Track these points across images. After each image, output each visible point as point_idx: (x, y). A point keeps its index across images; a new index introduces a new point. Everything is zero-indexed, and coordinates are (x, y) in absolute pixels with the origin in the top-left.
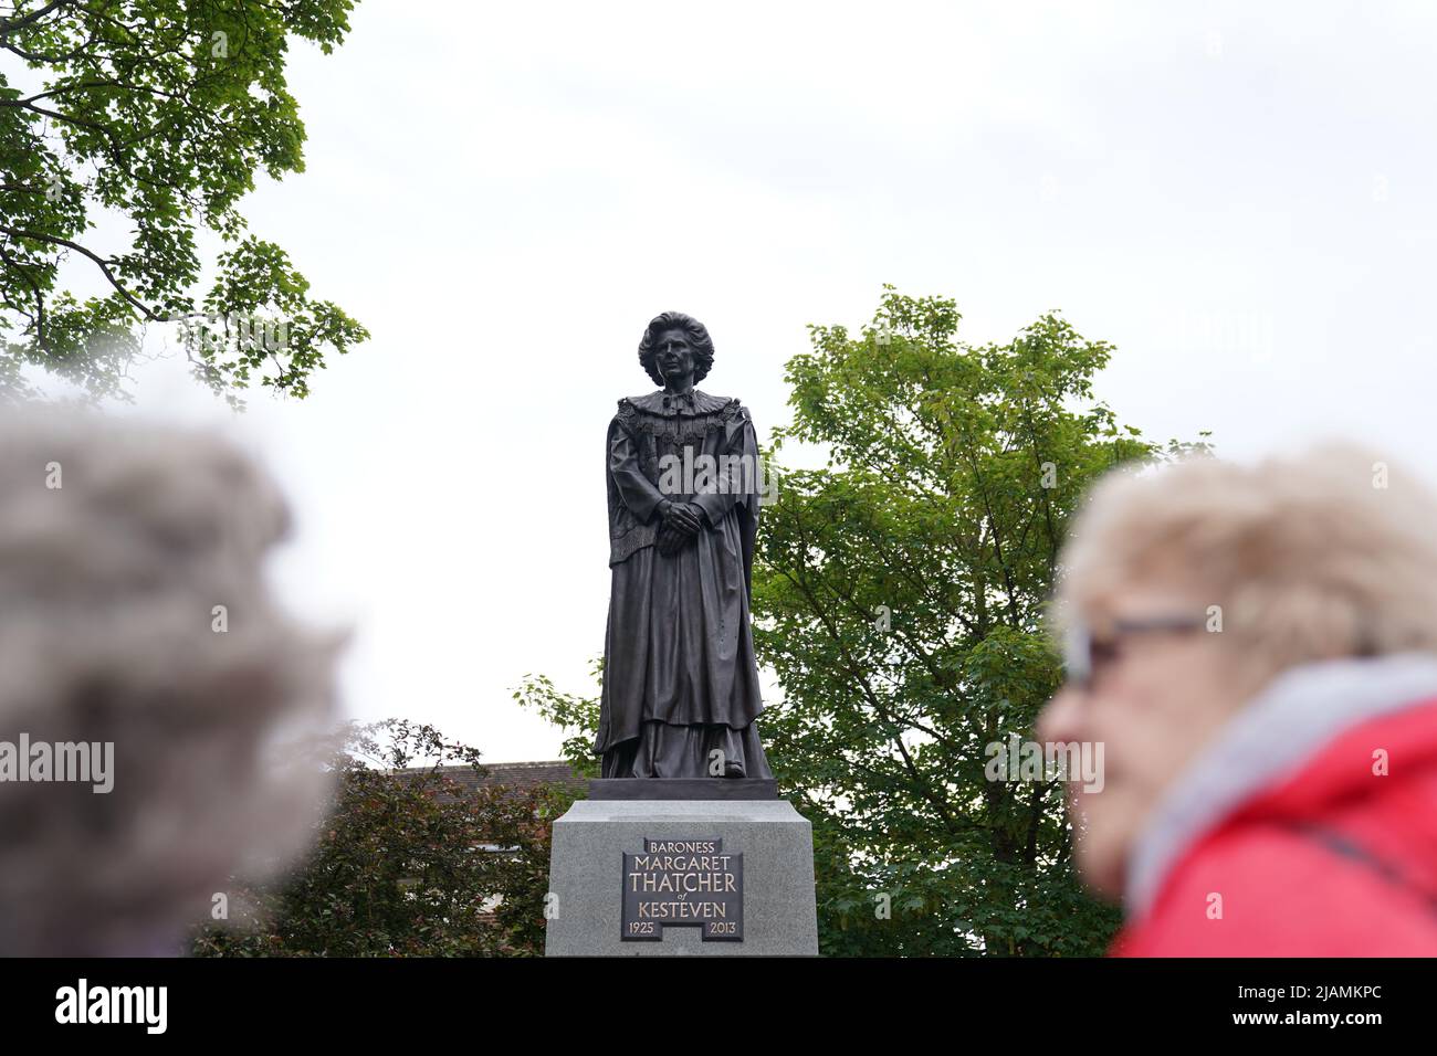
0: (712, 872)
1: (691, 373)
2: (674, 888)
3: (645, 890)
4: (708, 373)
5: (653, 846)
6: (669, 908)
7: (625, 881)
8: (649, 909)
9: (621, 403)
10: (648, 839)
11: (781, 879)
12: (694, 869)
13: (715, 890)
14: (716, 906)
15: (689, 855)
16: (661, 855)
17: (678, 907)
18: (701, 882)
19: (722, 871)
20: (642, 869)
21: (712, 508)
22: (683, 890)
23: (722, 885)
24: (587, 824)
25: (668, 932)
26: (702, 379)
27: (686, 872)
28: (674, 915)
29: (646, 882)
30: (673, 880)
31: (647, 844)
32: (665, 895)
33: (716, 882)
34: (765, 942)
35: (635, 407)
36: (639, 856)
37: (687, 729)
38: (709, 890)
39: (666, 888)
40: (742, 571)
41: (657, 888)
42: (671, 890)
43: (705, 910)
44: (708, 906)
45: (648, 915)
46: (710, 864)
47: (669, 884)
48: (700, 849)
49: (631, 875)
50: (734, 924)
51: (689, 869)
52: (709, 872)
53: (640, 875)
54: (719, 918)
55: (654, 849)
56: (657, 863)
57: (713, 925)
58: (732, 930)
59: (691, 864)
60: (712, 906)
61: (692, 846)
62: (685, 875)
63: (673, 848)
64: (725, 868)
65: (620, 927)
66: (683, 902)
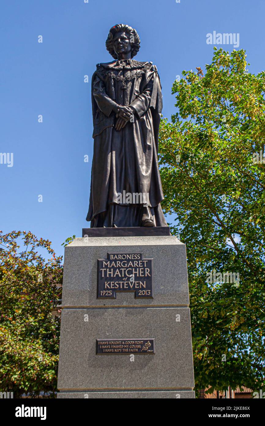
0: (139, 268)
1: (129, 52)
2: (121, 275)
3: (108, 276)
4: (138, 52)
5: (112, 257)
6: (119, 284)
7: (99, 272)
8: (110, 285)
9: (97, 66)
10: (109, 253)
11: (172, 270)
12: (130, 267)
13: (141, 275)
14: (141, 283)
15: (129, 260)
16: (115, 261)
17: (123, 284)
18: (134, 272)
19: (144, 267)
20: (106, 267)
21: (138, 108)
22: (125, 276)
23: (144, 274)
24: (80, 247)
25: (119, 295)
26: (135, 55)
27: (127, 268)
28: (121, 287)
29: (108, 272)
30: (121, 272)
31: (108, 255)
32: (118, 278)
33: (141, 272)
34: (164, 299)
35: (104, 67)
36: (105, 261)
37: (129, 208)
38: (138, 275)
39: (117, 275)
40: (153, 137)
41: (114, 275)
42: (120, 276)
43: (136, 284)
44: (137, 283)
45: (109, 288)
46: (138, 264)
47: (119, 273)
48: (133, 258)
49: (101, 269)
50: (150, 291)
51: (128, 266)
52: (138, 268)
53: (105, 269)
54: (143, 288)
55: (112, 258)
56: (113, 264)
57: (140, 292)
58: (149, 294)
59: (129, 264)
60: (139, 283)
61: (130, 256)
62: (126, 270)
63: (121, 257)
64: (145, 266)
65: (96, 293)
66: (125, 281)
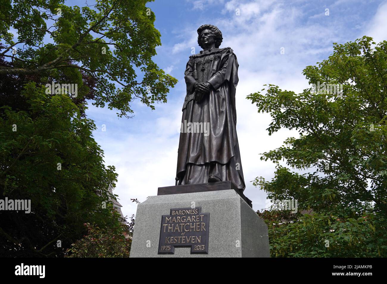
1: (213, 43)
3: (169, 231)
6: (178, 239)
7: (162, 228)
8: (169, 240)
9: (190, 57)
10: (172, 209)
11: (226, 224)
12: (189, 221)
13: (197, 230)
14: (197, 237)
15: (187, 215)
16: (176, 216)
17: (181, 239)
18: (191, 227)
19: (200, 221)
20: (168, 222)
21: (215, 83)
22: (184, 231)
23: (200, 228)
25: (176, 250)
28: (179, 242)
29: (169, 228)
30: (180, 227)
31: (171, 212)
32: (177, 233)
33: (197, 227)
35: (193, 57)
36: (167, 217)
38: (194, 230)
39: (177, 230)
40: (227, 104)
41: (174, 230)
42: (179, 231)
43: (192, 239)
45: (169, 243)
46: (195, 219)
47: (178, 228)
48: (192, 213)
49: (164, 225)
50: (204, 246)
51: (187, 221)
52: (195, 222)
53: (167, 225)
54: (198, 243)
55: (173, 214)
56: (174, 219)
57: (195, 246)
58: (203, 248)
59: (188, 219)
60: (195, 237)
61: (188, 211)
62: (185, 224)
63: (181, 213)
64: (202, 220)
65: (158, 248)
66: (183, 236)
